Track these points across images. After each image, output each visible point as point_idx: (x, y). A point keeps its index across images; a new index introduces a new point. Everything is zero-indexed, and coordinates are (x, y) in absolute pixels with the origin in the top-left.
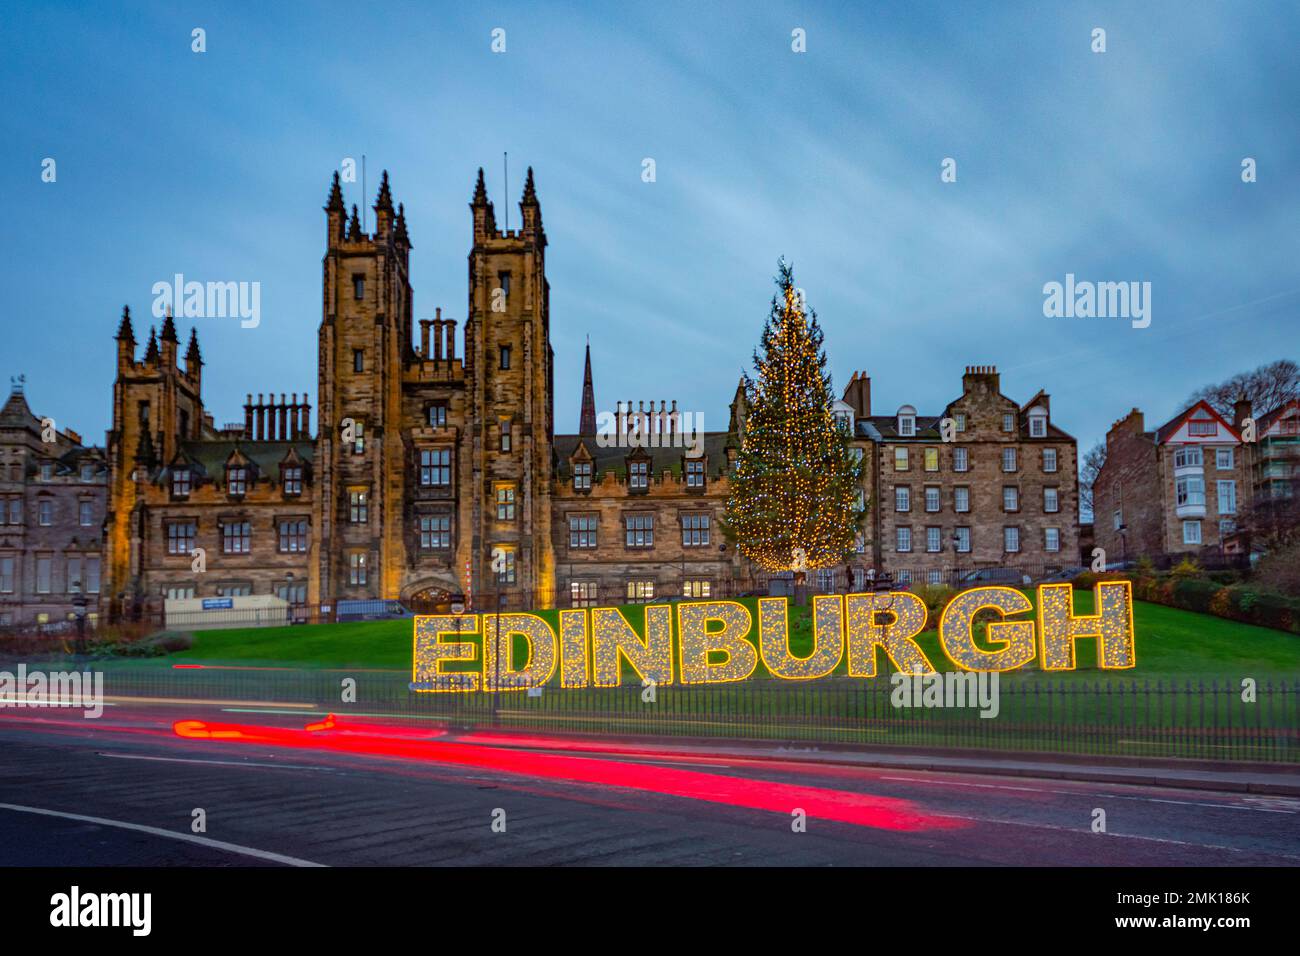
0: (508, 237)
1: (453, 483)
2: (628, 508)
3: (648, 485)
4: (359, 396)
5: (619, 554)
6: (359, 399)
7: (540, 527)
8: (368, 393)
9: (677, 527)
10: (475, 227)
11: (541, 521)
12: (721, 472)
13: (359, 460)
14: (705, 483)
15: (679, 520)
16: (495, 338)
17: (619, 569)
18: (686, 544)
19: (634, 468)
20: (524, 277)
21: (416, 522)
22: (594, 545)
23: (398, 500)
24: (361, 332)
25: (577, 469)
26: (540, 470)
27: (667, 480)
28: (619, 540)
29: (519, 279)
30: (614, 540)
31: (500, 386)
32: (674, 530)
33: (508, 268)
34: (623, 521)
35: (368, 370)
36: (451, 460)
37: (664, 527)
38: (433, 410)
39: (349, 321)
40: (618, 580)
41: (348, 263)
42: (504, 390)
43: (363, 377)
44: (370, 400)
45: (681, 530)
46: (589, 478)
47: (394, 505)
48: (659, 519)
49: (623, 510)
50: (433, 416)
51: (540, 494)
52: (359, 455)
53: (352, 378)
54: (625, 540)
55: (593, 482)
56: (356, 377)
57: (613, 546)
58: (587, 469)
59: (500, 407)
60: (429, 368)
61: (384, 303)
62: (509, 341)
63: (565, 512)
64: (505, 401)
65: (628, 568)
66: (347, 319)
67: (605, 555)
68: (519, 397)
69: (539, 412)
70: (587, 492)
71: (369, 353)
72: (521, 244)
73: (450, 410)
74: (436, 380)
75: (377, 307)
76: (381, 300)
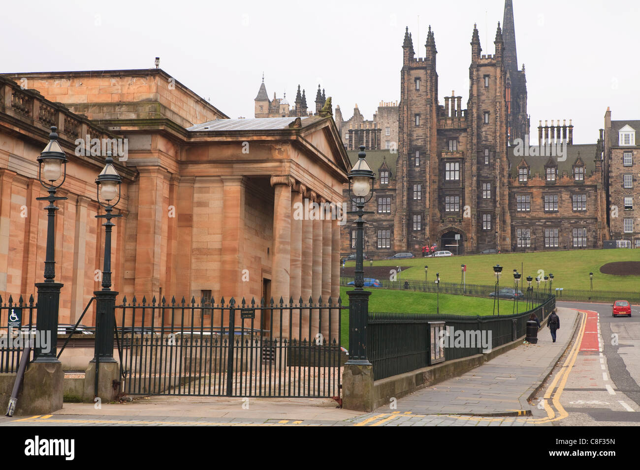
0: (488, 58)
1: (461, 179)
2: (546, 191)
3: (556, 180)
4: (418, 138)
5: (542, 215)
6: (418, 139)
7: (503, 202)
8: (422, 136)
9: (570, 201)
10: (472, 54)
11: (504, 200)
12: (592, 172)
13: (417, 169)
14: (584, 179)
15: (571, 197)
16: (482, 109)
17: (542, 222)
18: (574, 209)
19: (548, 170)
20: (496, 79)
21: (443, 199)
22: (529, 210)
23: (436, 189)
24: (419, 106)
25: (521, 171)
26: (503, 174)
27: (565, 177)
28: (541, 207)
29: (493, 79)
30: (538, 207)
31: (484, 133)
32: (568, 202)
33: (488, 73)
34: (543, 198)
35: (422, 125)
36: (460, 168)
37: (564, 201)
38: (451, 142)
39: (413, 101)
40: (541, 228)
41: (412, 72)
42: (486, 134)
43: (420, 129)
44: (423, 140)
45: (572, 202)
46: (526, 175)
47: (434, 191)
48: (561, 197)
49: (543, 192)
50: (451, 145)
51: (503, 186)
52: (417, 167)
53: (415, 129)
54: (544, 207)
55: (529, 178)
56: (417, 129)
57: (538, 210)
58: (525, 171)
59: (484, 143)
60: (449, 122)
61: (430, 93)
62: (489, 110)
63: (515, 193)
64: (486, 140)
65: (546, 222)
66: (412, 100)
67: (534, 215)
68: (493, 138)
69: (503, 145)
70: (525, 183)
71: (423, 117)
72: (494, 62)
73: (459, 142)
74: (452, 128)
75: (427, 95)
76: (429, 91)
